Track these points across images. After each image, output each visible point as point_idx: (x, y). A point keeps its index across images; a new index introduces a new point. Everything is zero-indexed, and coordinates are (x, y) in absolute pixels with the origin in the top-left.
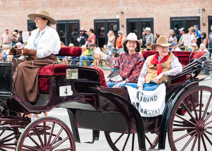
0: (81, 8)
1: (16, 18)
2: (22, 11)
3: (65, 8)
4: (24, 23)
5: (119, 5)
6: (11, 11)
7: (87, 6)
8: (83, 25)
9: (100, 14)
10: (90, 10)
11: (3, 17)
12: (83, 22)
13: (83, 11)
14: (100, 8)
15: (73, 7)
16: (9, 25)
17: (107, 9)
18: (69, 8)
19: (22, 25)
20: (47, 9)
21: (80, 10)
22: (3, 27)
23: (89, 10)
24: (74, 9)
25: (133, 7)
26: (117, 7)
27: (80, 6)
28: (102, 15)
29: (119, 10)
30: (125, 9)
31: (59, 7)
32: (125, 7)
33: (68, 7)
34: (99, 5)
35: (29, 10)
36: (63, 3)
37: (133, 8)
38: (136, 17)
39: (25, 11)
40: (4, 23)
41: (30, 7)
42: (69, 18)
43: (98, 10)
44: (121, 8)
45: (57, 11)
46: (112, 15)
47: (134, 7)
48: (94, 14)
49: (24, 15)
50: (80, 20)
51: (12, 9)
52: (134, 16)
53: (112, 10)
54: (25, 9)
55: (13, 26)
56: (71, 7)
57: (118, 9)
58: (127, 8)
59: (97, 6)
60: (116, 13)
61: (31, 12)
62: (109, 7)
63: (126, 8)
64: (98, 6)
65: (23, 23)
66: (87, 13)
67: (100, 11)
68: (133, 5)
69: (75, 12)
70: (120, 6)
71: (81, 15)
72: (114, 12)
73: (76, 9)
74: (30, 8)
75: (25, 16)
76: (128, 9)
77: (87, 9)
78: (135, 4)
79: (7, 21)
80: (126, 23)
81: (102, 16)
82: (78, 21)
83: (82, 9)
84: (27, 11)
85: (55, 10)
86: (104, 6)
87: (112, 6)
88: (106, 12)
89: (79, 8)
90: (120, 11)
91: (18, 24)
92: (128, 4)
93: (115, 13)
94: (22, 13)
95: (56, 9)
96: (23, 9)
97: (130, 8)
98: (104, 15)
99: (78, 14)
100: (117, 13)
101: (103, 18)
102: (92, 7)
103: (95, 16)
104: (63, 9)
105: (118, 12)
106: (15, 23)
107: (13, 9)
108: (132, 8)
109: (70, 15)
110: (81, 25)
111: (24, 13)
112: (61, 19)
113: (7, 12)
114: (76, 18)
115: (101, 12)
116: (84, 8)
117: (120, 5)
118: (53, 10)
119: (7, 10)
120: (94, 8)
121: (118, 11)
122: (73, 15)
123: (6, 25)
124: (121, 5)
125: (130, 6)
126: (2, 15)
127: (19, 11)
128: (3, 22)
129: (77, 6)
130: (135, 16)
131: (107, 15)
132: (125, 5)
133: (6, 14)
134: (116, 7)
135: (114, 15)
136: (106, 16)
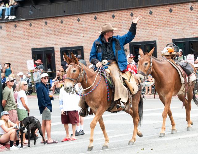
0: (84, 35)
1: (20, 47)
2: (26, 41)
3: (68, 36)
4: (28, 52)
6: (15, 41)
7: (90, 32)
8: (87, 51)
10: (93, 36)
11: (8, 47)
12: (86, 48)
13: (86, 37)
15: (76, 34)
16: (14, 55)
18: (73, 35)
19: (26, 54)
20: (51, 37)
21: (84, 36)
22: (8, 57)
23: (92, 36)
24: (78, 35)
26: (120, 31)
27: (83, 33)
31: (62, 34)
33: (71, 34)
35: (33, 39)
36: (66, 31)
38: (139, 41)
39: (29, 40)
40: (8, 53)
41: (34, 36)
42: (73, 45)
45: (60, 38)
49: (28, 44)
50: (84, 46)
51: (16, 38)
52: (137, 39)
54: (29, 38)
55: (18, 56)
56: (74, 33)
61: (35, 40)
65: (28, 51)
66: (90, 39)
69: (79, 39)
70: (123, 31)
71: (84, 41)
73: (79, 35)
74: (33, 37)
75: (29, 45)
77: (90, 35)
79: (12, 50)
80: (129, 47)
82: (82, 47)
83: (86, 36)
84: (31, 40)
85: (58, 38)
89: (82, 35)
91: (23, 53)
94: (26, 42)
95: (60, 36)
96: (26, 38)
99: (81, 40)
102: (95, 32)
104: (66, 36)
106: (20, 52)
107: (17, 39)
109: (74, 42)
110: (85, 51)
111: (28, 42)
112: (64, 47)
113: (12, 42)
114: (80, 44)
116: (87, 35)
117: (122, 30)
118: (57, 38)
119: (11, 40)
122: (77, 42)
123: (11, 55)
124: (123, 30)
126: (6, 45)
127: (23, 40)
128: (8, 52)
129: (80, 32)
130: (138, 40)
133: (10, 44)
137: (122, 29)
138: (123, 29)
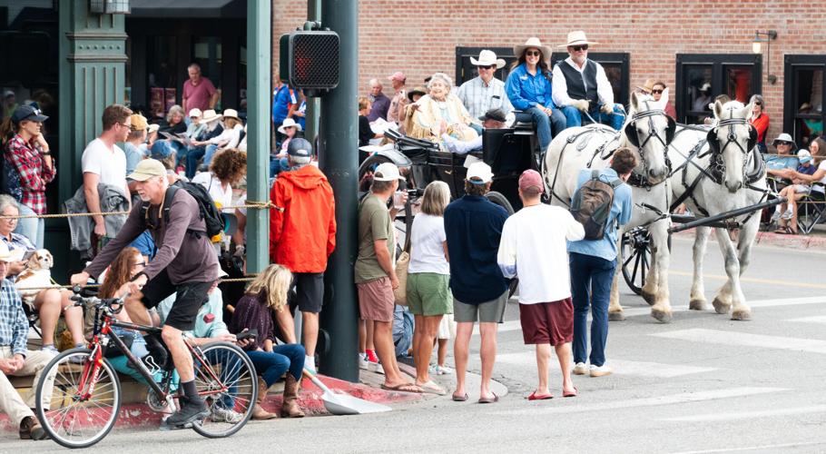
0: (634, 16)
1: (418, 40)
2: (439, 19)
3: (581, 14)
4: (445, 59)
5: (762, 9)
6: (405, 16)
7: (656, 9)
8: (639, 71)
9: (699, 37)
10: (667, 24)
11: (378, 35)
12: (639, 61)
13: (641, 24)
14: (699, 16)
15: (610, 11)
16: (397, 63)
17: (723, 22)
18: (597, 13)
19: (437, 63)
20: (525, 14)
21: (633, 21)
22: (375, 67)
23: (664, 22)
24: (614, 16)
25: (809, 16)
26: (756, 14)
27: (632, 8)
28: (704, 42)
29: (761, 27)
30: (784, 23)
31: (563, 9)
32: (781, 16)
33: (592, 8)
34: (695, 7)
35: (463, 16)
37: (810, 22)
38: (817, 53)
39: (451, 18)
40: (378, 56)
41: (467, 7)
43: (693, 24)
44: (768, 19)
45: (555, 21)
46: (738, 42)
47: (815, 16)
48: (679, 37)
49: (448, 30)
50: (632, 54)
51: (409, 9)
52: (812, 46)
53: (737, 27)
54: (450, 12)
55: (410, 67)
56: (602, 9)
57: (760, 21)
58: (789, 21)
59: (689, 9)
60: (753, 37)
61: (470, 21)
62: (731, 16)
63: (785, 19)
64: (692, 11)
65: (444, 56)
66: (655, 32)
67: (700, 27)
68: (811, 11)
69: (616, 29)
70: (767, 14)
71: (634, 37)
72: (746, 32)
73: (618, 16)
74: (465, 10)
75: (450, 35)
76: (794, 23)
77: (656, 19)
78: (816, 8)
79: (390, 48)
80: (782, 71)
81: (704, 45)
82: (625, 57)
83: (641, 19)
84: (457, 19)
85: (548, 19)
86: (712, 11)
87: (739, 14)
88: (718, 31)
89: (628, 16)
90: (766, 30)
91: (425, 61)
92: (795, 9)
93: (750, 37)
94: (440, 26)
95: (554, 14)
96: (442, 12)
97: (797, 22)
98: (710, 42)
99: (625, 34)
100: (754, 34)
101: (708, 51)
102: (674, 11)
103: (682, 42)
104: (576, 16)
105: (758, 33)
106: (417, 56)
107: (410, 11)
108: (806, 19)
109: (599, 37)
110: (634, 71)
111: (446, 25)
113: (393, 21)
114: (618, 46)
115: (702, 32)
116: (645, 16)
117: (764, 11)
118: (543, 19)
119: (389, 12)
120: (679, 16)
121: (760, 30)
122: (608, 37)
123: (385, 62)
124: (769, 11)
125: (800, 14)
126: (374, 27)
127: (431, 16)
128: (377, 53)
129: (624, 6)
130: (816, 48)
131: (721, 42)
132: (784, 9)
133: (388, 25)
134: (752, 16)
135: (746, 42)
136: (719, 45)
137: (765, 6)
138: (767, 8)
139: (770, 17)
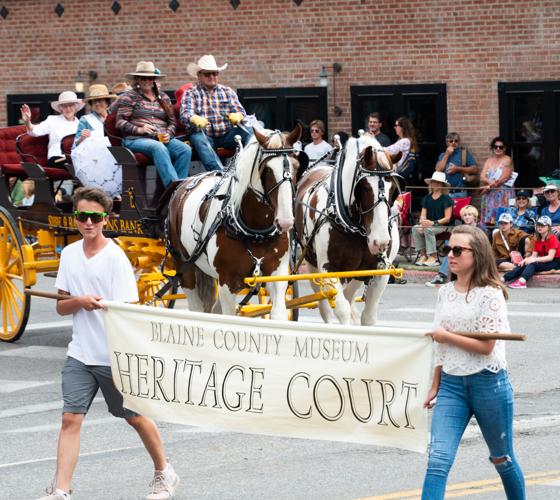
5: (83, 51)
9: (27, 79)
14: (25, 60)
17: (46, 64)
25: (125, 57)
26: (77, 57)
28: (32, 83)
29: (82, 68)
30: (103, 64)
32: (101, 58)
34: (22, 51)
37: (127, 62)
43: (21, 67)
44: (88, 60)
46: (62, 82)
47: (131, 57)
48: (8, 79)
53: (61, 69)
57: (81, 63)
58: (108, 62)
59: (16, 54)
60: (76, 77)
62: (54, 59)
63: (104, 60)
64: (19, 56)
67: (27, 69)
68: (127, 52)
70: (87, 56)
72: (69, 73)
76: (112, 64)
78: (132, 50)
81: (31, 86)
86: (37, 55)
87: (62, 56)
88: (43, 73)
90: (87, 71)
92: (112, 50)
93: (72, 78)
97: (115, 62)
98: (38, 83)
100: (77, 75)
101: (35, 92)
103: (11, 83)
105: (80, 73)
108: (123, 60)
115: (29, 74)
117: (85, 53)
120: (7, 60)
121: (82, 71)
124: (89, 53)
125: (117, 55)
131: (48, 83)
132: (102, 51)
134: (74, 58)
135: (70, 82)
136: (45, 85)
137: (84, 49)
138: (87, 51)
139: (91, 58)
